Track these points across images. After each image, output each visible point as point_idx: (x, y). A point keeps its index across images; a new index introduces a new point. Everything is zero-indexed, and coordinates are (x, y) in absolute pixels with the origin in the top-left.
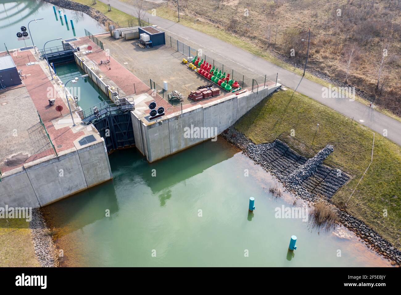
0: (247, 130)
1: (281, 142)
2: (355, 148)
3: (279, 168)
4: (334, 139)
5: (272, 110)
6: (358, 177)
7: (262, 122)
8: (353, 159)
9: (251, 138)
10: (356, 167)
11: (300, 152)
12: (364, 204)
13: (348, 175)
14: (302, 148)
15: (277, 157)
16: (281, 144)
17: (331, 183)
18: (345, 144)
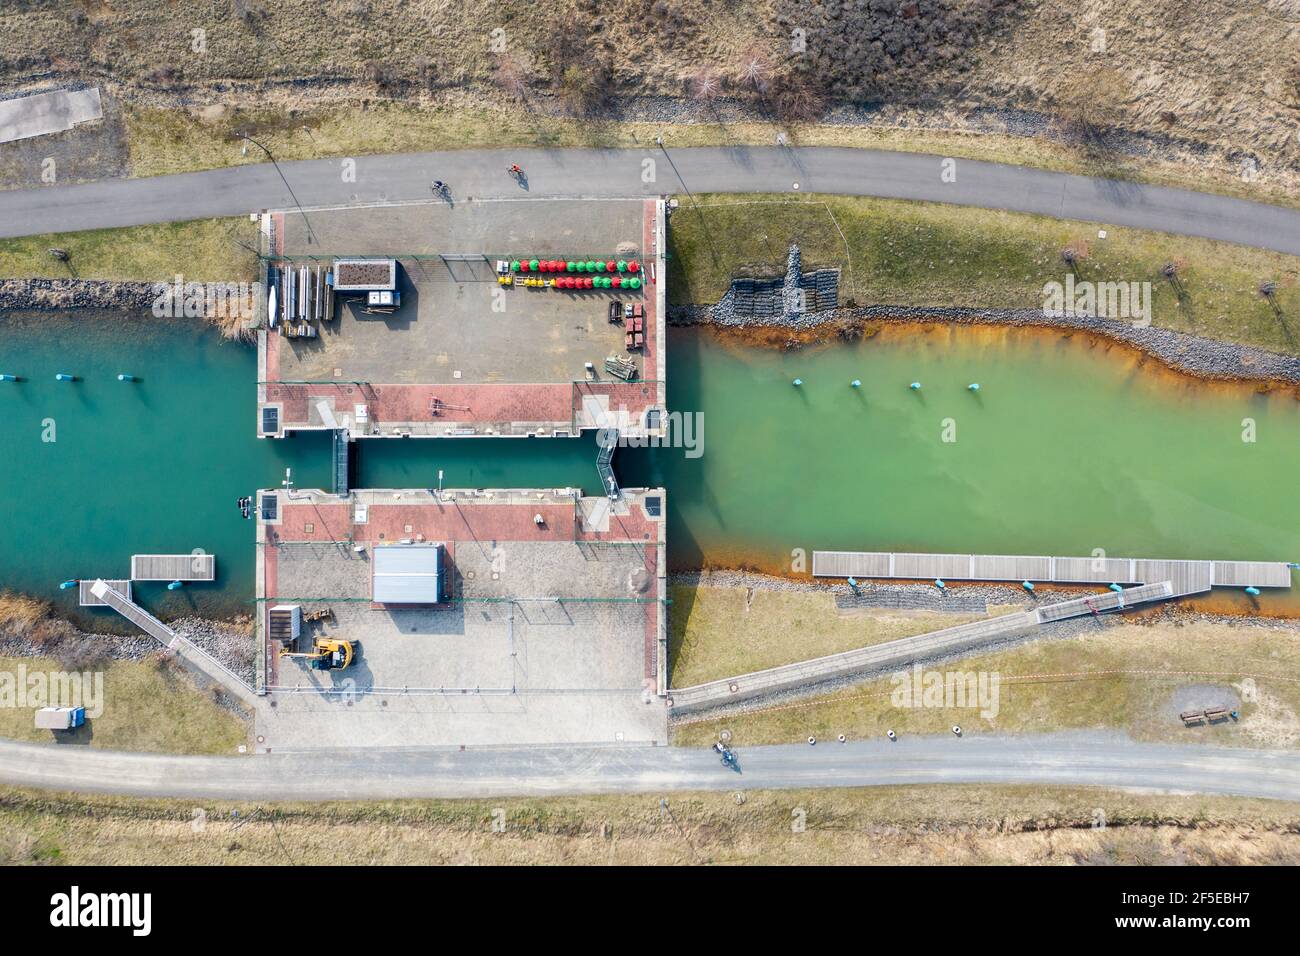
0: (689, 296)
1: (741, 280)
2: (817, 232)
3: (767, 312)
4: (790, 236)
5: (692, 248)
6: (845, 264)
7: (697, 274)
8: (825, 247)
9: (703, 302)
10: (834, 256)
11: (769, 277)
12: (867, 288)
13: (834, 270)
14: (768, 271)
15: (752, 299)
16: (744, 282)
17: (826, 289)
18: (806, 235)
